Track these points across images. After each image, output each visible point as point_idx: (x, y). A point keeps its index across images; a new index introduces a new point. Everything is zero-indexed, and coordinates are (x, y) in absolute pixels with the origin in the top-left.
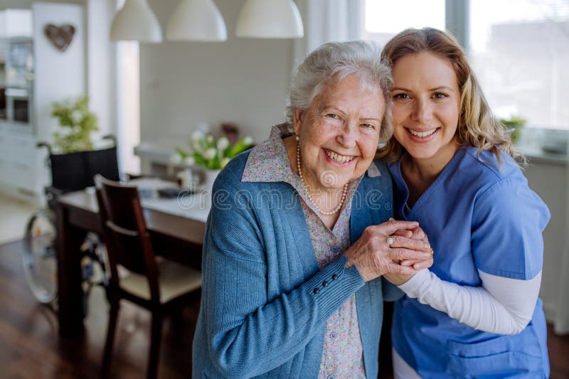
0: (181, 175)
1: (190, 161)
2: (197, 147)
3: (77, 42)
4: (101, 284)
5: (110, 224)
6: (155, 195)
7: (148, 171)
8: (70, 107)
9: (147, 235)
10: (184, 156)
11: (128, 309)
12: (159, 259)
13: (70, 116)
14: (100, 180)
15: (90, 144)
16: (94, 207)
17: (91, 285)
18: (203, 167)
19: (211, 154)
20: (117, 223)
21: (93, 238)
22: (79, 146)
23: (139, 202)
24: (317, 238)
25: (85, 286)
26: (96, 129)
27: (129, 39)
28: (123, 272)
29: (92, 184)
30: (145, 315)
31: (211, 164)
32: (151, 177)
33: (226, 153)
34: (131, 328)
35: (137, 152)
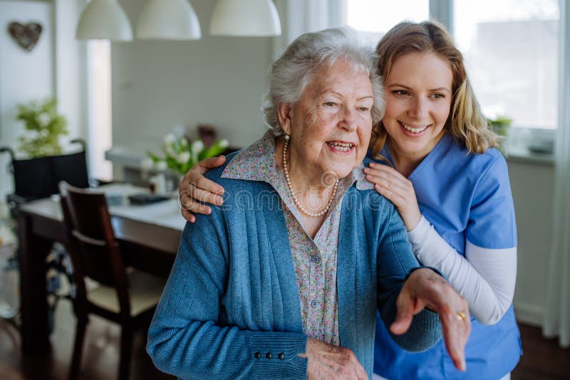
0: (154, 180)
1: (163, 166)
2: (170, 150)
3: (44, 41)
4: (68, 297)
5: (76, 234)
6: (126, 202)
7: (120, 177)
8: (37, 109)
9: (116, 245)
10: (156, 160)
11: (97, 324)
12: (130, 270)
13: (37, 119)
14: (64, 187)
15: (58, 148)
16: (58, 215)
17: (58, 298)
18: (176, 172)
19: (184, 158)
20: (84, 233)
21: (60, 248)
22: (47, 150)
23: (107, 210)
24: (297, 246)
25: (51, 300)
26: (65, 133)
27: (100, 38)
28: (91, 284)
29: (57, 191)
30: (115, 329)
31: (184, 168)
32: (123, 183)
33: (201, 156)
34: (101, 343)
35: (108, 156)
